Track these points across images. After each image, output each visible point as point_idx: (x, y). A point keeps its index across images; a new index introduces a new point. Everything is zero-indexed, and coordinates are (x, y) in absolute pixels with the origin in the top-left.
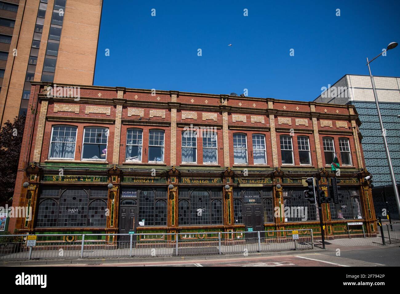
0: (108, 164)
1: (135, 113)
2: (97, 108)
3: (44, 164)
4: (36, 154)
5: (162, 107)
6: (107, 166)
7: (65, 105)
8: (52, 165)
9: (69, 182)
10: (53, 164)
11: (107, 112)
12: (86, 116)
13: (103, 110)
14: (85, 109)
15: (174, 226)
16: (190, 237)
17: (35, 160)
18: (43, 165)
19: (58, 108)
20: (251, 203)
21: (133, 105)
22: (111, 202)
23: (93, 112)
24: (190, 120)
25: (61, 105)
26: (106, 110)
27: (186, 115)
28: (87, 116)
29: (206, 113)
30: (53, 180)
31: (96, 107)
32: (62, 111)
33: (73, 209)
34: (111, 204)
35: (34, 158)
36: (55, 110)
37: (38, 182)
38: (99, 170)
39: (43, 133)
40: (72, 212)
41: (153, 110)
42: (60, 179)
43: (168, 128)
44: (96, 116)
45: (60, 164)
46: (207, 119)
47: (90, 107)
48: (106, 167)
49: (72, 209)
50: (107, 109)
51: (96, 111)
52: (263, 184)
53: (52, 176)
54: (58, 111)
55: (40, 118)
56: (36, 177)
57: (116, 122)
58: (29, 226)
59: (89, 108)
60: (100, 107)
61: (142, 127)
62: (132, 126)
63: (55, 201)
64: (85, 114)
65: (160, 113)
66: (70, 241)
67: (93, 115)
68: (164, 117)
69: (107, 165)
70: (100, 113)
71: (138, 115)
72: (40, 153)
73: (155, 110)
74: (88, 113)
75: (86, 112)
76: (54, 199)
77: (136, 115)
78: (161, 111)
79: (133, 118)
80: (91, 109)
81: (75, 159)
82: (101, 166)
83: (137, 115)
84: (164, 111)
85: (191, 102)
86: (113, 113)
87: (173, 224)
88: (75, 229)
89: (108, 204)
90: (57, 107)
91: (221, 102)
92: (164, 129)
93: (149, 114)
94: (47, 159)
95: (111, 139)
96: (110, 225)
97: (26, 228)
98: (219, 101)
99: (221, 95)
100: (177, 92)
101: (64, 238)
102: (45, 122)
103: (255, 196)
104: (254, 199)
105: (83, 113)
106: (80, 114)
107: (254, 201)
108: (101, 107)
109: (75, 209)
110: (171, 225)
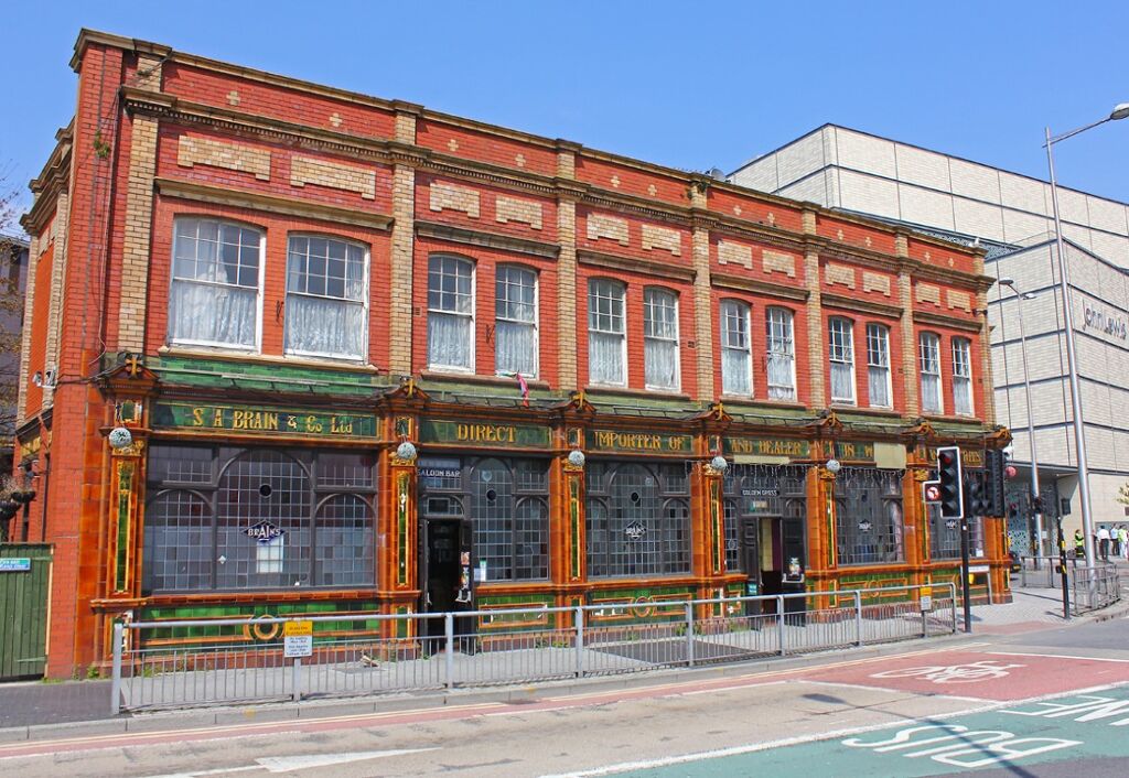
0: (375, 374)
1: (451, 202)
2: (330, 169)
3: (158, 363)
4: (129, 322)
5: (531, 192)
6: (375, 382)
7: (217, 144)
8: (185, 367)
9: (249, 433)
10: (189, 363)
11: (365, 186)
12: (293, 193)
13: (350, 178)
14: (287, 165)
15: (576, 581)
16: (613, 613)
17: (125, 344)
18: (154, 364)
19: (195, 150)
20: (758, 510)
21: (447, 174)
22: (396, 505)
23: (317, 182)
24: (608, 244)
25: (201, 140)
26: (362, 180)
27: (598, 225)
28: (296, 193)
29: (652, 227)
30: (196, 423)
31: (325, 163)
32: (208, 163)
33: (263, 529)
34: (396, 510)
35: (120, 338)
36: (184, 158)
37: (146, 428)
38: (347, 391)
39: (147, 242)
40: (262, 537)
41: (508, 199)
42: (220, 420)
43: (550, 264)
44: (326, 199)
45: (215, 365)
46: (656, 245)
47: (305, 160)
48: (370, 382)
49: (259, 527)
50: (365, 176)
51: (329, 179)
52: (791, 457)
53: (191, 410)
54: (195, 163)
55: (134, 185)
56: (138, 408)
57: (396, 227)
58: (129, 587)
59: (303, 165)
60: (338, 166)
61: (474, 253)
62: (445, 248)
63: (201, 499)
64: (289, 187)
65: (528, 211)
66: (266, 637)
67: (316, 192)
68: (538, 224)
69: (373, 378)
70: (341, 187)
71: (462, 209)
72: (143, 318)
73: (513, 200)
74: (302, 185)
75: (293, 177)
76: (197, 493)
77: (455, 210)
78: (531, 203)
79: (446, 220)
80: (310, 171)
81: (265, 351)
82: (353, 381)
83: (456, 208)
84: (538, 205)
85: (611, 185)
86: (385, 194)
87: (575, 575)
88: (281, 597)
89: (376, 512)
90: (190, 148)
91: (690, 197)
92: (540, 267)
93: (493, 210)
94: (168, 346)
95: (380, 285)
96: (396, 582)
97: (121, 596)
98: (685, 193)
99: (690, 176)
100: (574, 144)
101: (247, 630)
102: (154, 202)
103: (766, 493)
104: (763, 500)
105: (285, 181)
106: (271, 184)
107: (764, 504)
108: (344, 167)
109: (272, 527)
110: (570, 579)
